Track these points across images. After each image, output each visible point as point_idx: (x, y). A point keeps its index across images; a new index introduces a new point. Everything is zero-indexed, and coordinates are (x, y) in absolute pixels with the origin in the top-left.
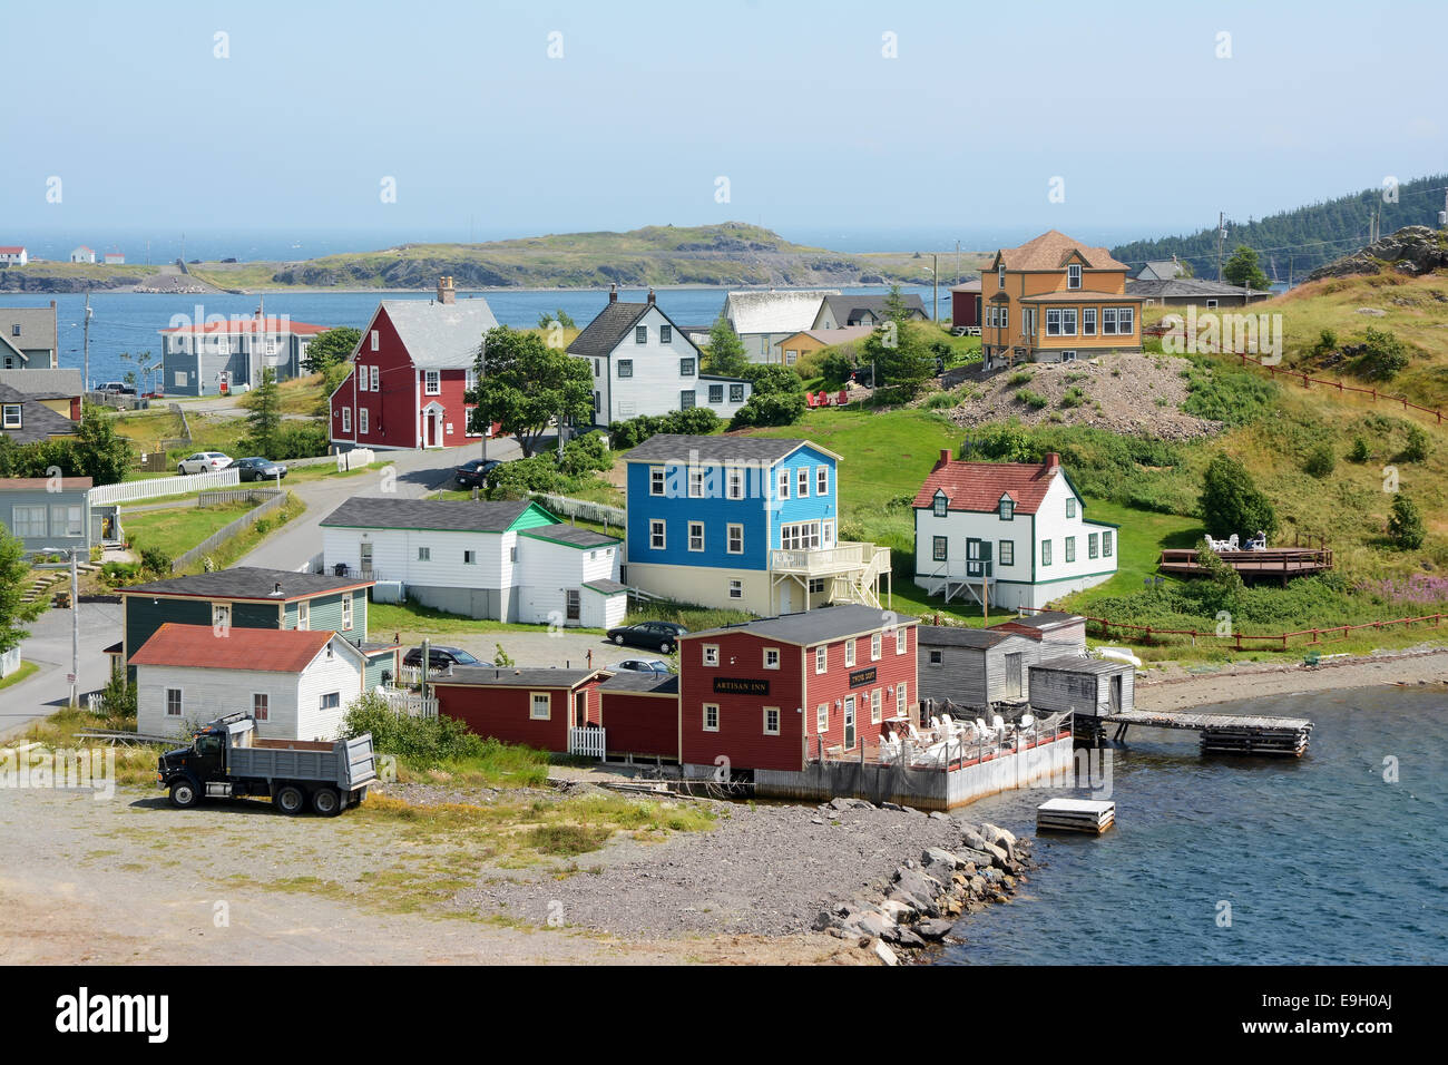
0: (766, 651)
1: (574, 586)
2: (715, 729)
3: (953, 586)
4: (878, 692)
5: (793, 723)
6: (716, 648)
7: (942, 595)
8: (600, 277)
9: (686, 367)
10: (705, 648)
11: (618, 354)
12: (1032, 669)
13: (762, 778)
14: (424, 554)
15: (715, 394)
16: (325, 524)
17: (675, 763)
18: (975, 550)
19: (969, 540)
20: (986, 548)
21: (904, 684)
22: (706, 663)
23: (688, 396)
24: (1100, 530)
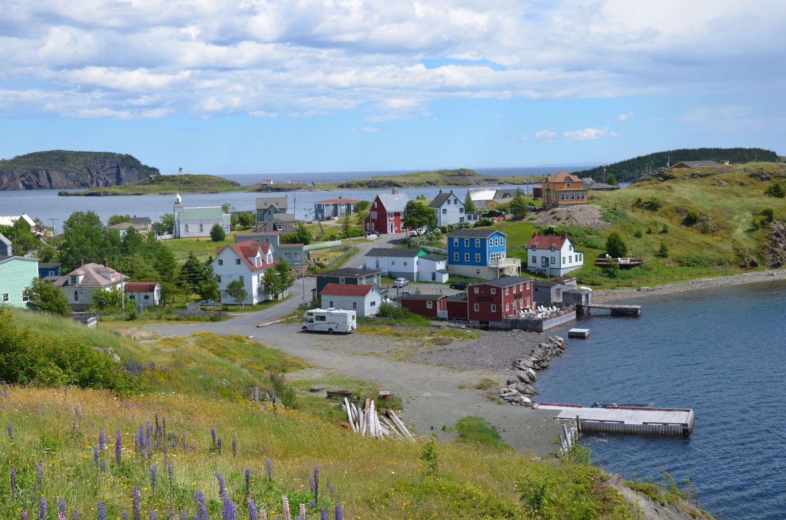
0: (492, 289)
1: (434, 271)
2: (478, 311)
3: (538, 270)
4: (522, 300)
5: (499, 309)
6: (478, 288)
7: (535, 272)
8: (426, 184)
9: (461, 210)
10: (475, 288)
11: (443, 207)
12: (563, 293)
13: (491, 324)
14: (393, 263)
15: (469, 218)
16: (367, 255)
17: (467, 320)
18: (544, 260)
19: (542, 257)
20: (547, 259)
21: (529, 298)
22: (475, 293)
23: (462, 219)
24: (578, 254)
